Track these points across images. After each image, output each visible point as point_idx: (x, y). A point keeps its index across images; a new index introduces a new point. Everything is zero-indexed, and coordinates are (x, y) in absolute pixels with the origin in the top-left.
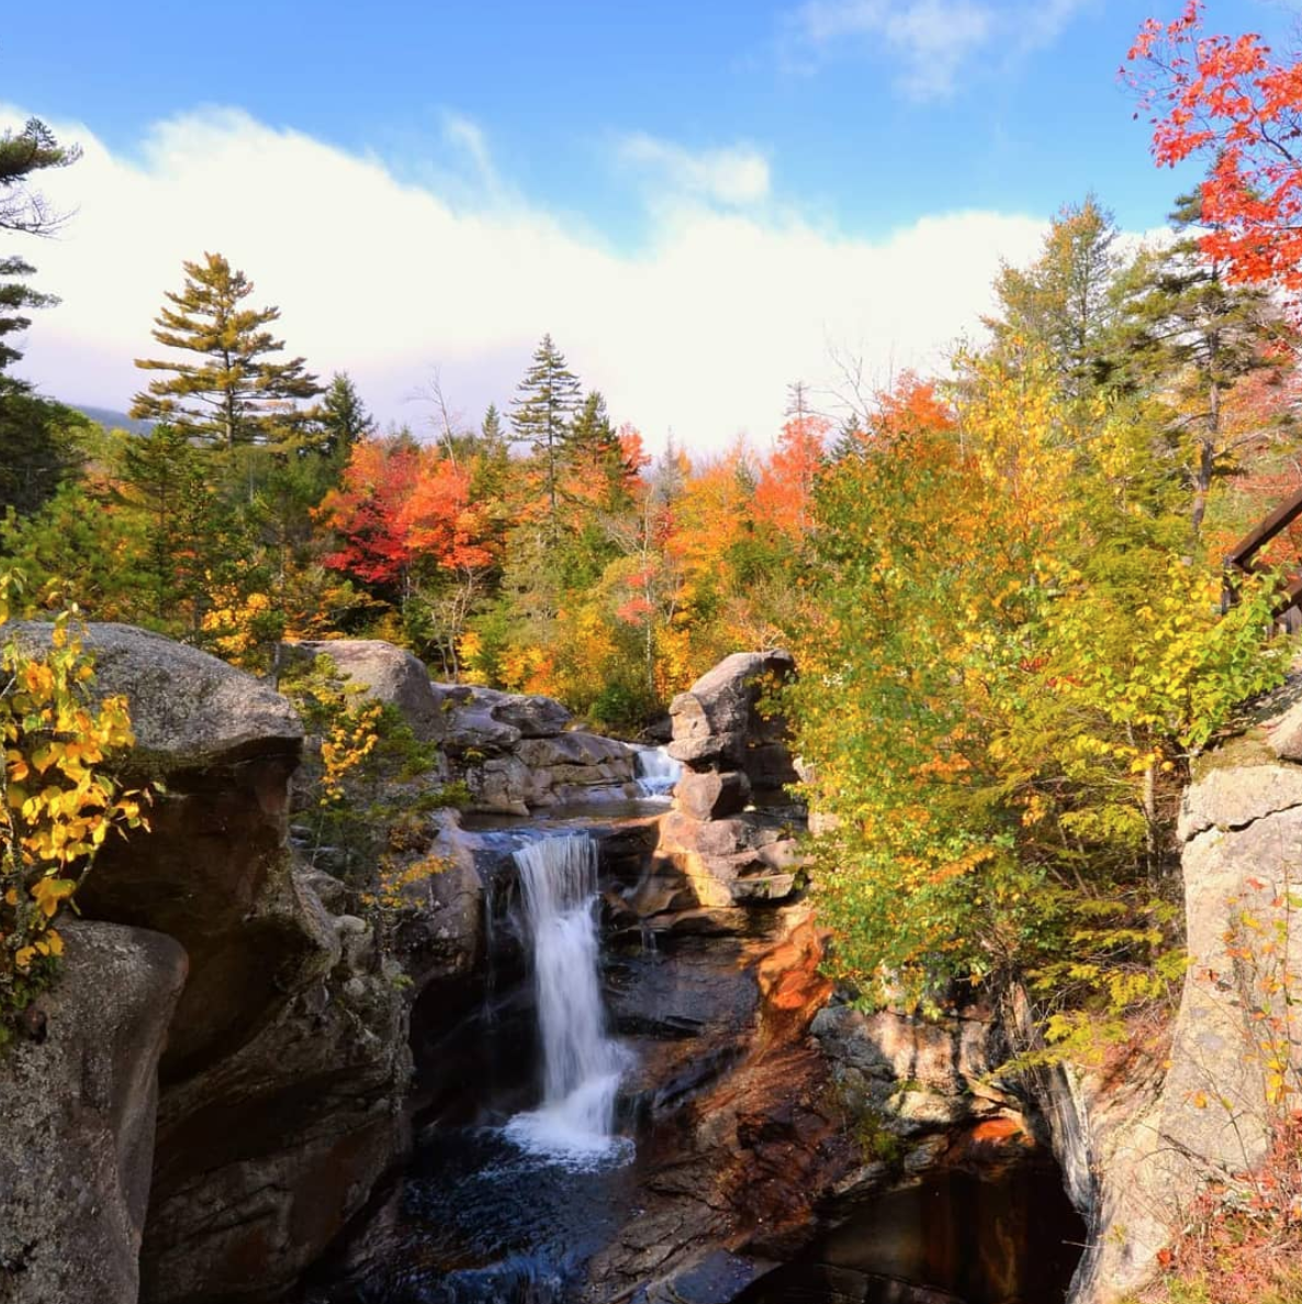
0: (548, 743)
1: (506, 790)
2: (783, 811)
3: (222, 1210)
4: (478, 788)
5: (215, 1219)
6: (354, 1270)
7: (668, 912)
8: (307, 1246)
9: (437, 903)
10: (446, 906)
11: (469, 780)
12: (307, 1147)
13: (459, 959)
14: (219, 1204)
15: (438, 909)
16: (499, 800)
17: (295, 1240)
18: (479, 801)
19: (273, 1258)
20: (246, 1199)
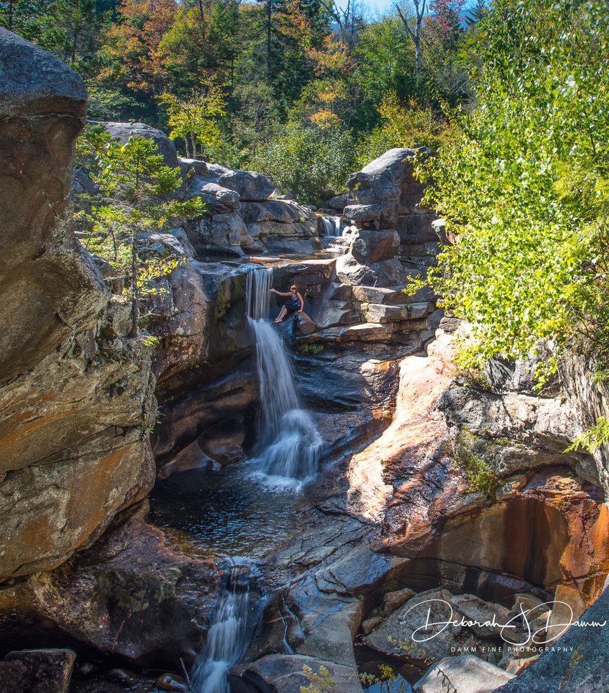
0: (259, 205)
1: (228, 236)
2: (421, 260)
3: (19, 500)
4: (208, 234)
5: (14, 506)
6: (112, 557)
7: (339, 325)
8: (80, 529)
9: (176, 309)
10: (182, 312)
11: (202, 227)
12: (80, 460)
13: (191, 350)
14: (17, 495)
15: (176, 314)
16: (222, 242)
17: (71, 525)
18: (208, 243)
19: (55, 536)
20: (37, 493)
